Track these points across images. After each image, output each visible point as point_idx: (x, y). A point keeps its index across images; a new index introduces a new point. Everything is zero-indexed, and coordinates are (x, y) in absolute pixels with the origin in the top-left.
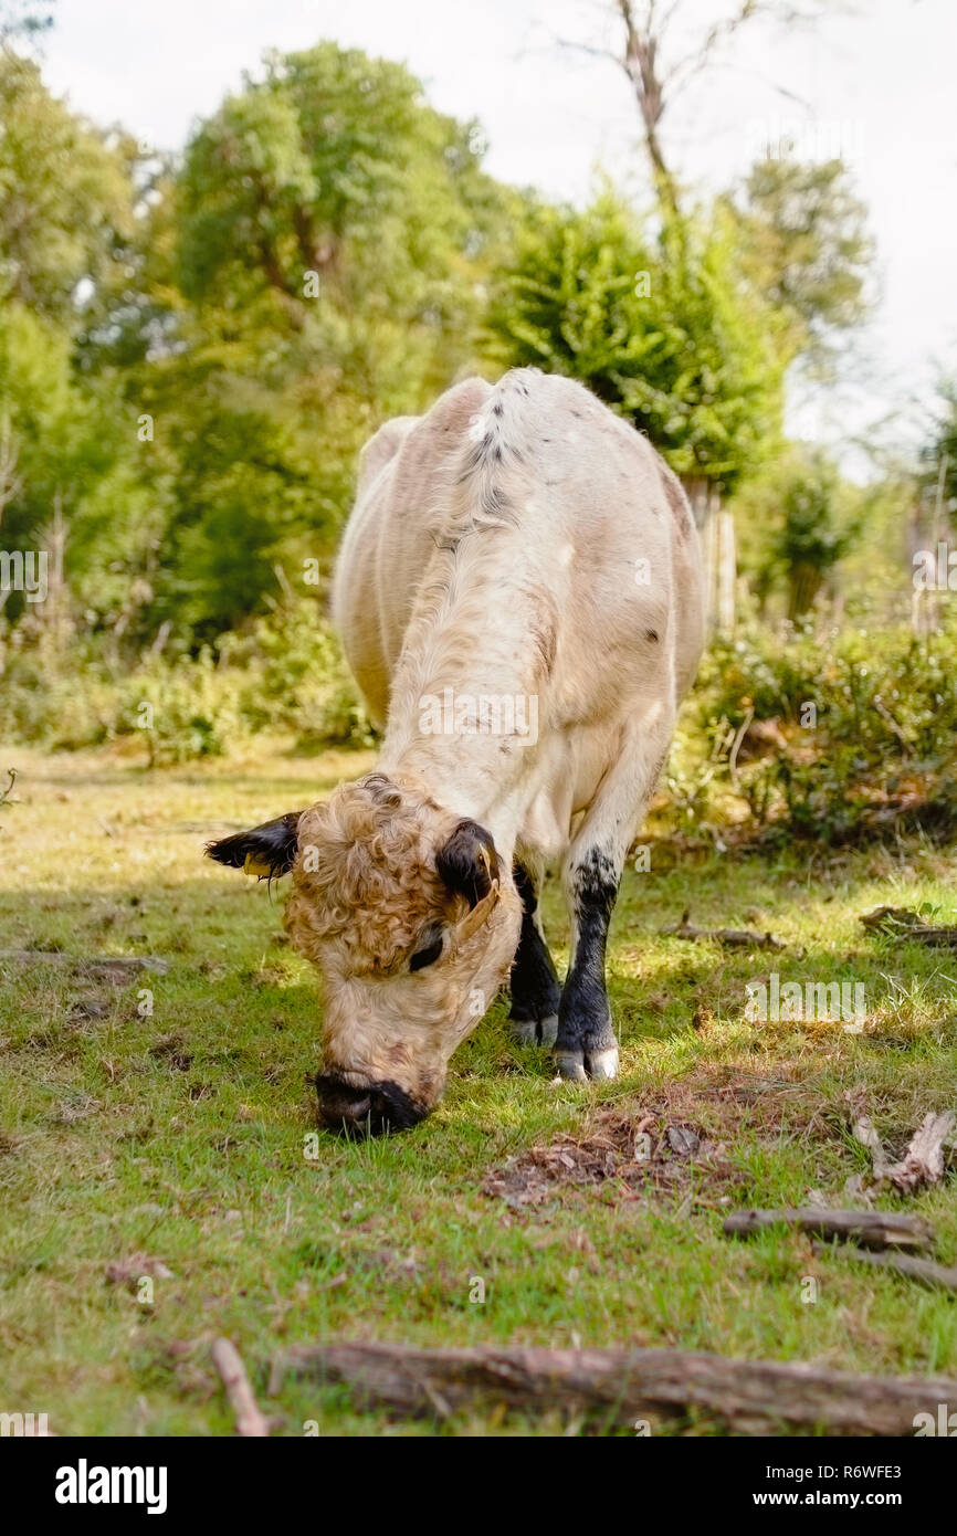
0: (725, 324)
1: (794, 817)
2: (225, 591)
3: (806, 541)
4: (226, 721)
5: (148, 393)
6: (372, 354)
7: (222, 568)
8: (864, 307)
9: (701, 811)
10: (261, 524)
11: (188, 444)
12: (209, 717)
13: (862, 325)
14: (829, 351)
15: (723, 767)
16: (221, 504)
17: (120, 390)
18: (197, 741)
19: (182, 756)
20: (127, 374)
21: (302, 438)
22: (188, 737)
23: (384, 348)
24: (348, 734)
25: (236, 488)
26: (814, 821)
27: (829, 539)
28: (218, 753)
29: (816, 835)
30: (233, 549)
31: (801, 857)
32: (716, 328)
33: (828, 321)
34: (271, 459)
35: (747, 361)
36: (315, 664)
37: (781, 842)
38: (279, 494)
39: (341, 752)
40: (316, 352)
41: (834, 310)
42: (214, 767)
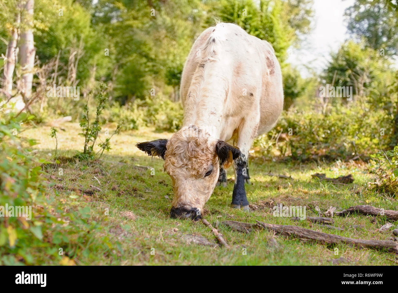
0: (276, 30)
1: (293, 155)
2: (127, 89)
3: (289, 91)
4: (140, 121)
5: (111, 31)
6: (176, 28)
7: (127, 82)
8: (310, 29)
9: (268, 152)
10: (139, 71)
11: (120, 47)
12: (135, 119)
13: (309, 34)
14: (299, 40)
15: (274, 143)
16: (128, 64)
17: (103, 30)
18: (132, 126)
19: (128, 129)
20: (106, 26)
21: (154, 49)
22: (130, 124)
23: (179, 26)
24: (170, 128)
25: (133, 60)
26: (297, 156)
27: (296, 91)
28: (137, 129)
29: (298, 159)
30: (131, 77)
31: (294, 164)
32: (274, 31)
33: (300, 31)
34: (144, 54)
35: (281, 41)
36: (160, 109)
37: (289, 160)
38: (145, 63)
39: (168, 132)
40: (160, 25)
41: (302, 29)
42: (136, 132)
